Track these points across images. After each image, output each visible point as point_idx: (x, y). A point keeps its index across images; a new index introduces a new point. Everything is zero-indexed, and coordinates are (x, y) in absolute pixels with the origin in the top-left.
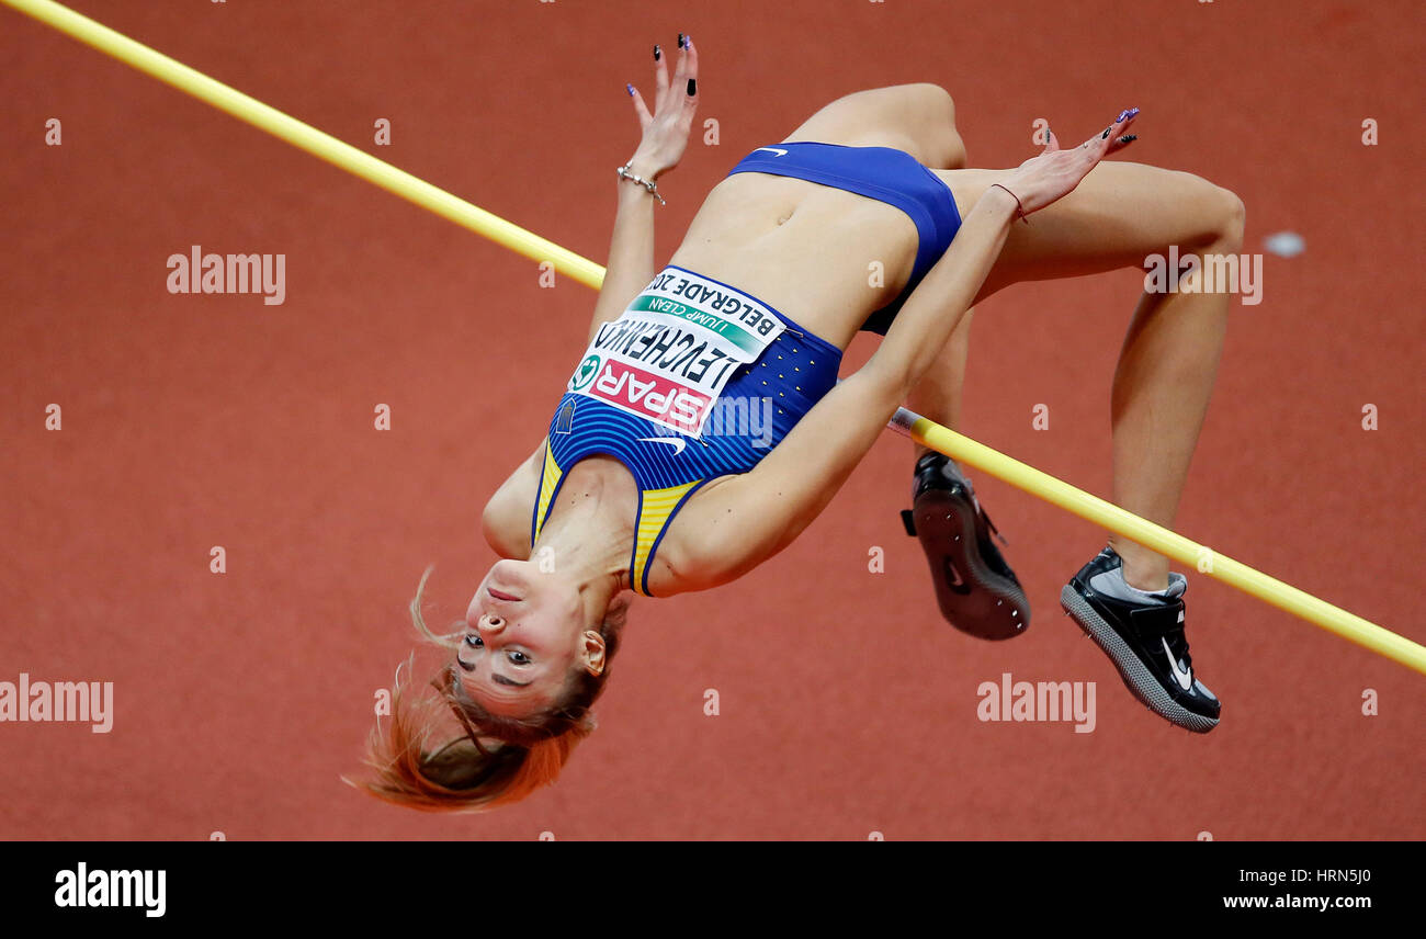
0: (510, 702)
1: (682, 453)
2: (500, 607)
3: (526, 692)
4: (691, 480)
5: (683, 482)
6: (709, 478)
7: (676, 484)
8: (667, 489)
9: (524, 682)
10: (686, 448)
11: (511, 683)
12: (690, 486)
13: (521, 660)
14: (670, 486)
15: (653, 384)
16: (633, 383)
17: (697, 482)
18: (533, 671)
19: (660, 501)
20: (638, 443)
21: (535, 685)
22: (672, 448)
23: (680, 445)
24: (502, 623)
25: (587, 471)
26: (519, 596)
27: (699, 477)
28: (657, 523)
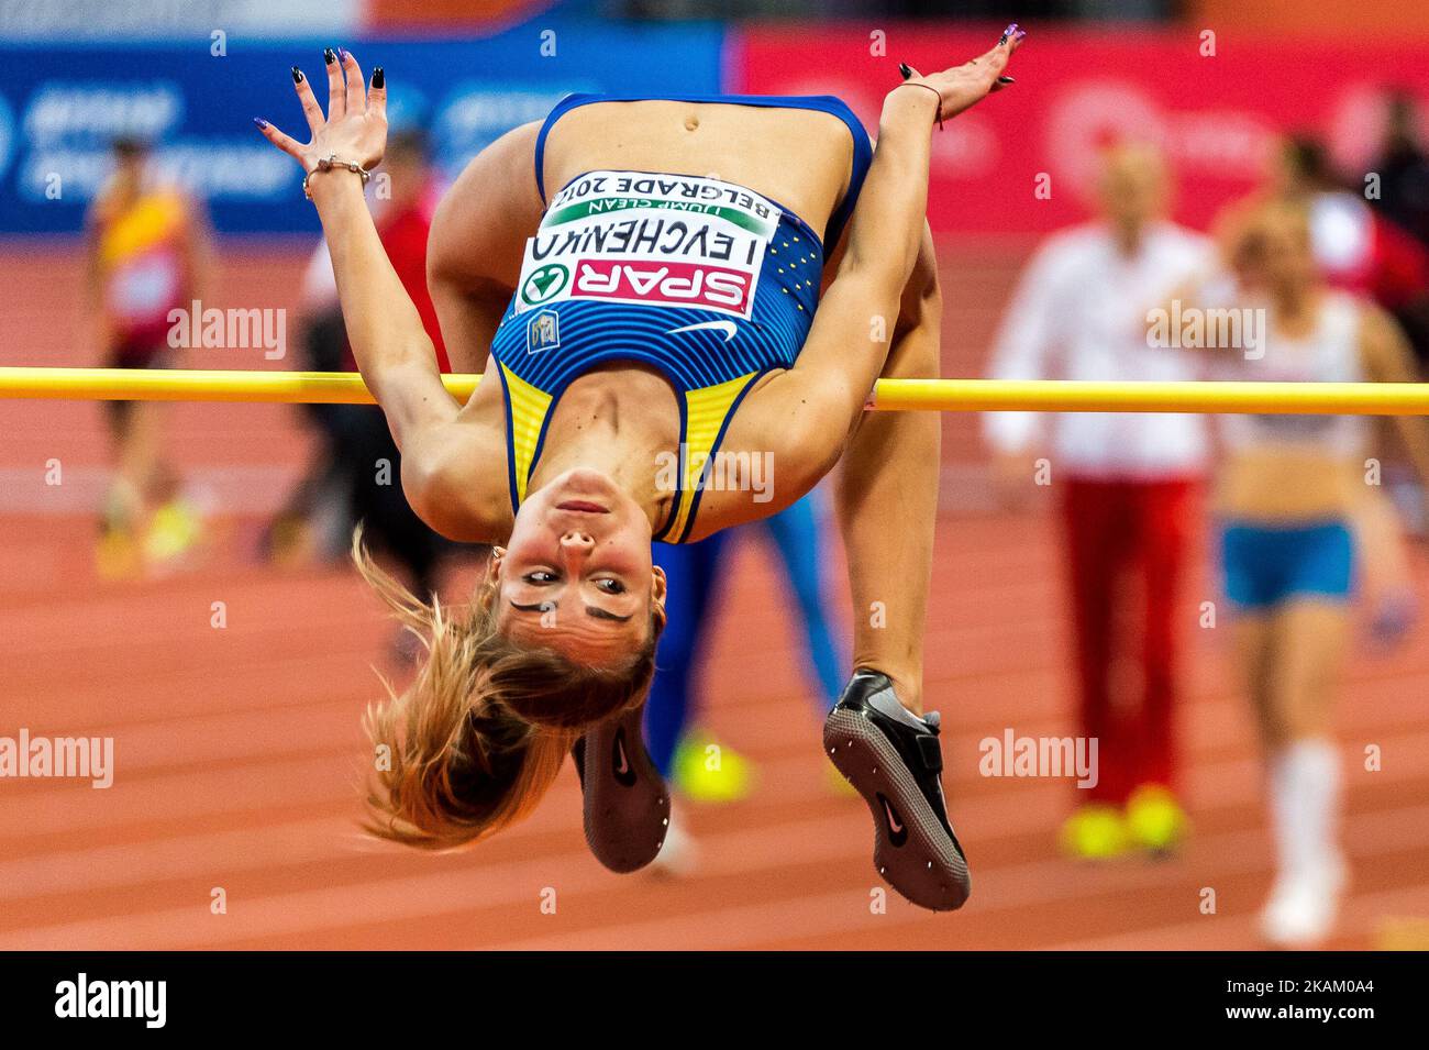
0: (608, 643)
1: (734, 338)
2: (588, 520)
3: (624, 630)
4: (747, 372)
5: (738, 376)
6: (764, 370)
7: (729, 379)
8: (718, 386)
9: (624, 616)
10: (739, 332)
11: (609, 616)
12: (746, 379)
13: (616, 588)
14: (721, 381)
15: (664, 271)
16: (633, 277)
17: (753, 374)
18: (631, 602)
19: (708, 403)
20: (670, 337)
21: (633, 620)
22: (722, 334)
23: (731, 329)
24: (592, 541)
25: (589, 390)
26: (607, 507)
27: (755, 369)
28: (709, 430)
